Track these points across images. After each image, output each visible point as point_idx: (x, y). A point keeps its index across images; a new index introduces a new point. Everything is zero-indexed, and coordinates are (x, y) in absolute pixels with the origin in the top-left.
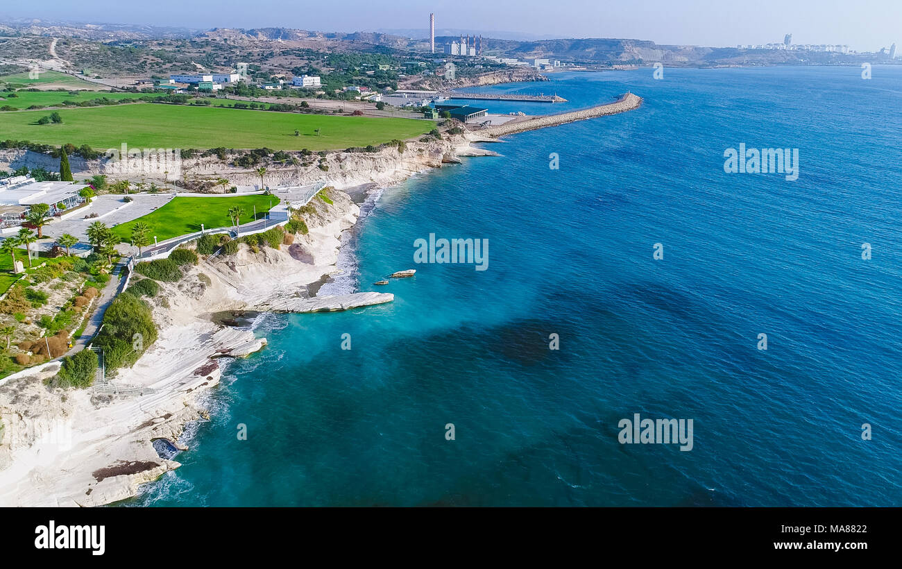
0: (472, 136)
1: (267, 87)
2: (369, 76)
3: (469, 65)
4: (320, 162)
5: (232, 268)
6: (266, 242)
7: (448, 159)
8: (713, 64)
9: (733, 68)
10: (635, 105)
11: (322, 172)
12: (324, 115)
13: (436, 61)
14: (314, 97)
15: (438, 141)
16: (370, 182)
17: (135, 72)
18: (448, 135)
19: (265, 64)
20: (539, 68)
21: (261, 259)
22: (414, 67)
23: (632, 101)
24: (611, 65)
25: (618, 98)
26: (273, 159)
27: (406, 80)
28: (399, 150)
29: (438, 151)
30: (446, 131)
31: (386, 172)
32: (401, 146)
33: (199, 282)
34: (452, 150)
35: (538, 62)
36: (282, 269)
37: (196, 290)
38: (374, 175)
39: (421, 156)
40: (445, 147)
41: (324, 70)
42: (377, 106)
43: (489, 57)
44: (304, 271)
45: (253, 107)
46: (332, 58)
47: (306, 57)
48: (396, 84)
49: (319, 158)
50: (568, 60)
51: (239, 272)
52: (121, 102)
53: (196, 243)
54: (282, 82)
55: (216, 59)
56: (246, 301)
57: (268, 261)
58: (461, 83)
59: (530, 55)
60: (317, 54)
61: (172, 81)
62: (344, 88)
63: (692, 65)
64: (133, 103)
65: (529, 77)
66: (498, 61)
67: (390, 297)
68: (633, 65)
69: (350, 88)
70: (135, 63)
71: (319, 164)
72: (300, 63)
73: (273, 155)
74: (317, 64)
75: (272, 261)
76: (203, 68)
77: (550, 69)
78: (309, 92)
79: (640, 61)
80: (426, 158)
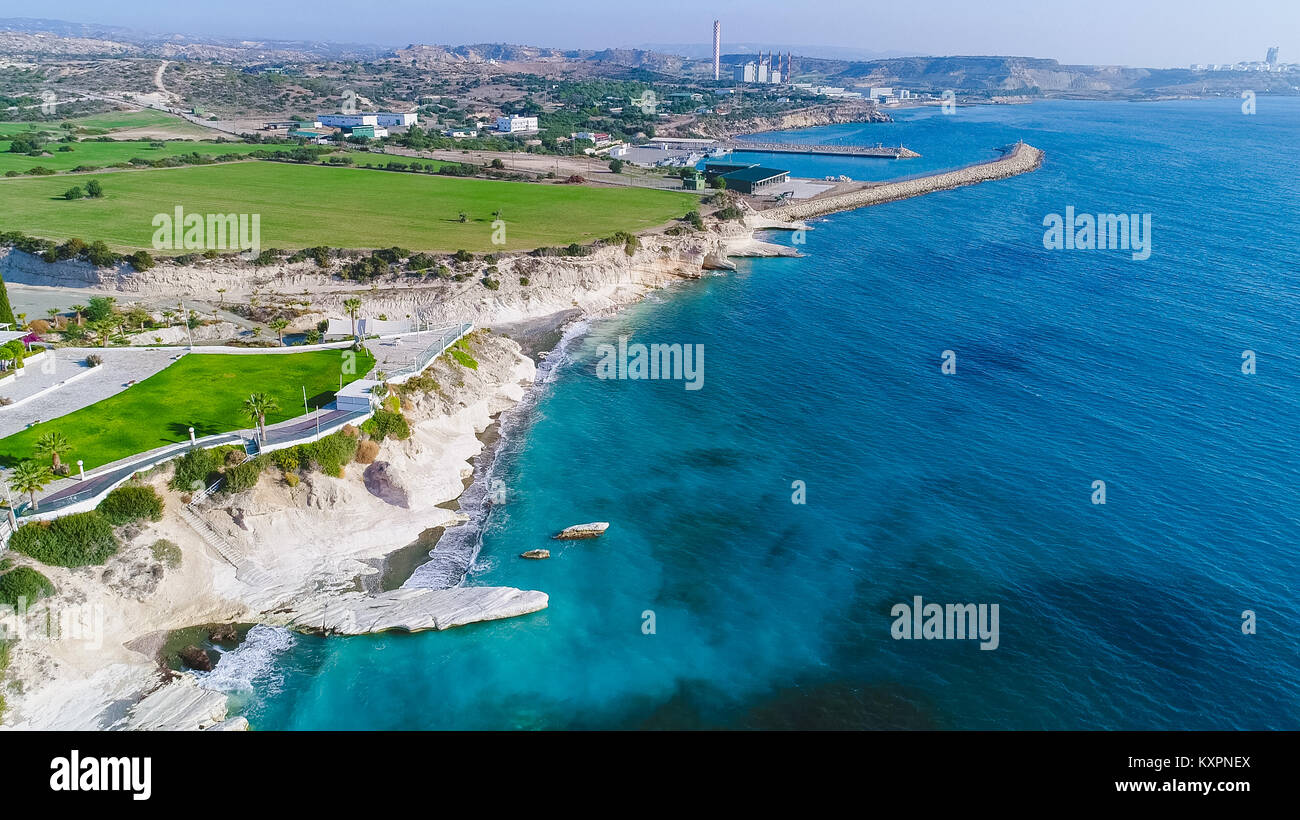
0: (757, 220)
1: (456, 134)
2: (614, 116)
3: (768, 97)
4: (486, 272)
5: (238, 520)
6: (314, 463)
7: (713, 262)
8: (1151, 93)
9: (1184, 100)
10: (1032, 162)
11: (488, 292)
12: (522, 183)
13: (719, 91)
14: (522, 150)
15: (697, 233)
16: (571, 307)
17: (268, 111)
18: (716, 220)
19: (465, 97)
20: (877, 101)
21: (302, 498)
22: (684, 101)
23: (1026, 156)
24: (989, 96)
25: (1005, 152)
26: (407, 267)
27: (669, 121)
28: (626, 250)
29: (695, 251)
30: (713, 215)
31: (602, 290)
32: (630, 243)
33: (151, 562)
34: (720, 247)
35: (875, 93)
36: (342, 520)
37: (140, 580)
38: (579, 295)
39: (666, 259)
40: (709, 242)
41: (549, 107)
42: (610, 167)
43: (800, 85)
44: (384, 523)
45: (415, 168)
46: (564, 89)
47: (525, 87)
48: (652, 128)
49: (486, 265)
50: (922, 89)
51: (251, 530)
52: (219, 159)
53: (173, 468)
54: (480, 125)
55: (396, 90)
56: (247, 601)
57: (313, 503)
58: (755, 126)
59: (864, 81)
60: (543, 82)
61: (318, 125)
62: (573, 135)
63: (1118, 96)
64: (237, 161)
65: (860, 115)
66: (814, 91)
67: (539, 601)
68: (1024, 97)
69: (581, 135)
70: (272, 97)
71: (484, 277)
72: (515, 95)
73: (407, 260)
74: (541, 97)
75: (323, 502)
76: (370, 104)
77: (893, 103)
78: (516, 143)
79: (1035, 90)
80: (675, 262)
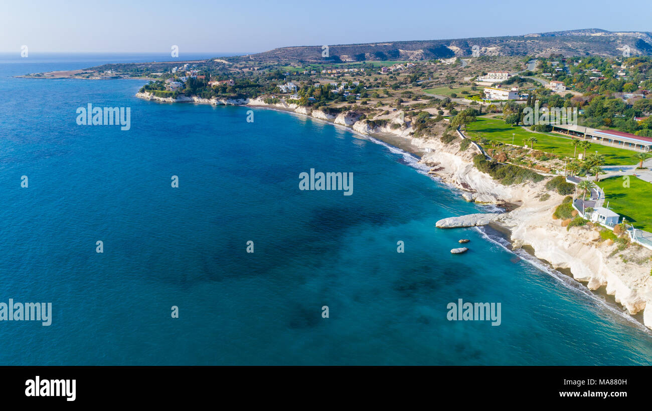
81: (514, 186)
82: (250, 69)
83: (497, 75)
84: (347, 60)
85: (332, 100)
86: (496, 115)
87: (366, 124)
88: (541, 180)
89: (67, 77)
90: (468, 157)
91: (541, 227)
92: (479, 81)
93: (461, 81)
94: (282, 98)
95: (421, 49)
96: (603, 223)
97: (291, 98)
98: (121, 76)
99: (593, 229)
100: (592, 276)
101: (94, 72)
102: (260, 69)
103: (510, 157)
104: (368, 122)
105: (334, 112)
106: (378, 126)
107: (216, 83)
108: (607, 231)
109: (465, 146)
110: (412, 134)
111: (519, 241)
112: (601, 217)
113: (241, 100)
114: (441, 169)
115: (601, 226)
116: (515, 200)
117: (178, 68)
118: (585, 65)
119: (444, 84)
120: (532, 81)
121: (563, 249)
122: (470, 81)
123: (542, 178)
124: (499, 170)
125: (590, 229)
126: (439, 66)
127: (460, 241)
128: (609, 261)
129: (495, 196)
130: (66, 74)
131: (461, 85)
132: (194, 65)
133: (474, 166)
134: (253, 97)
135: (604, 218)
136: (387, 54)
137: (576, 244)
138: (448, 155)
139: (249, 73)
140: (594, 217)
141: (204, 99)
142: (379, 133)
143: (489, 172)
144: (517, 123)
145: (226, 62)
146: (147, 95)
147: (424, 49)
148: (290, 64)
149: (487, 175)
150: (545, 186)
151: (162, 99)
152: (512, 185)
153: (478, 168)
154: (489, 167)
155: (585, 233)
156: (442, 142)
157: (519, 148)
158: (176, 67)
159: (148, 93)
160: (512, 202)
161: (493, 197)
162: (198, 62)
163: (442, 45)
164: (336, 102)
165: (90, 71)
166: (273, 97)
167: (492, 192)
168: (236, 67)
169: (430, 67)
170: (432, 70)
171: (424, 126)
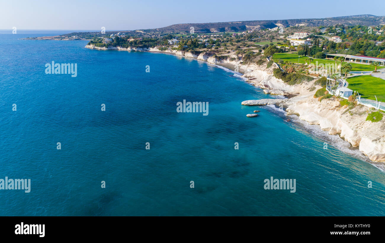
81: (296, 85)
82: (156, 36)
83: (300, 34)
84: (214, 31)
85: (198, 47)
86: (294, 52)
87: (215, 58)
88: (312, 80)
89: (50, 39)
90: (270, 71)
91: (305, 102)
92: (289, 38)
93: (278, 38)
94: (169, 47)
95: (259, 25)
96: (342, 96)
97: (174, 47)
98: (80, 39)
99: (336, 100)
100: (332, 127)
101: (66, 37)
102: (162, 35)
103: (296, 70)
104: (216, 57)
105: (198, 53)
106: (222, 59)
107: (132, 40)
108: (344, 100)
109: (270, 65)
110: (241, 63)
111: (291, 111)
112: (341, 92)
113: (145, 49)
114: (254, 79)
115: (341, 98)
116: (295, 93)
117: (114, 35)
118: (356, 29)
119: (268, 40)
120: (321, 38)
121: (317, 113)
122: (283, 38)
123: (313, 79)
124: (287, 76)
125: (334, 100)
126: (267, 32)
127: (254, 111)
128: (343, 116)
129: (284, 91)
130: (50, 37)
131: (278, 41)
132: (123, 33)
133: (274, 75)
134: (153, 46)
135: (343, 92)
136: (238, 28)
137: (325, 110)
138: (260, 71)
139: (154, 37)
140: (337, 93)
141: (124, 48)
142: (223, 63)
143: (281, 78)
144: (305, 55)
145: (143, 32)
146: (91, 46)
147: (260, 25)
148: (180, 33)
149: (281, 80)
150: (314, 83)
151: (99, 48)
152: (295, 85)
153: (275, 77)
154: (282, 75)
155: (331, 103)
156: (257, 65)
157: (302, 65)
158: (113, 34)
159: (92, 45)
160: (293, 94)
161: (282, 91)
162: (126, 32)
163: (272, 23)
164: (200, 48)
165: (63, 36)
166: (164, 47)
167: (282, 89)
168: (148, 35)
169: (261, 33)
170: (263, 34)
171: (249, 58)
